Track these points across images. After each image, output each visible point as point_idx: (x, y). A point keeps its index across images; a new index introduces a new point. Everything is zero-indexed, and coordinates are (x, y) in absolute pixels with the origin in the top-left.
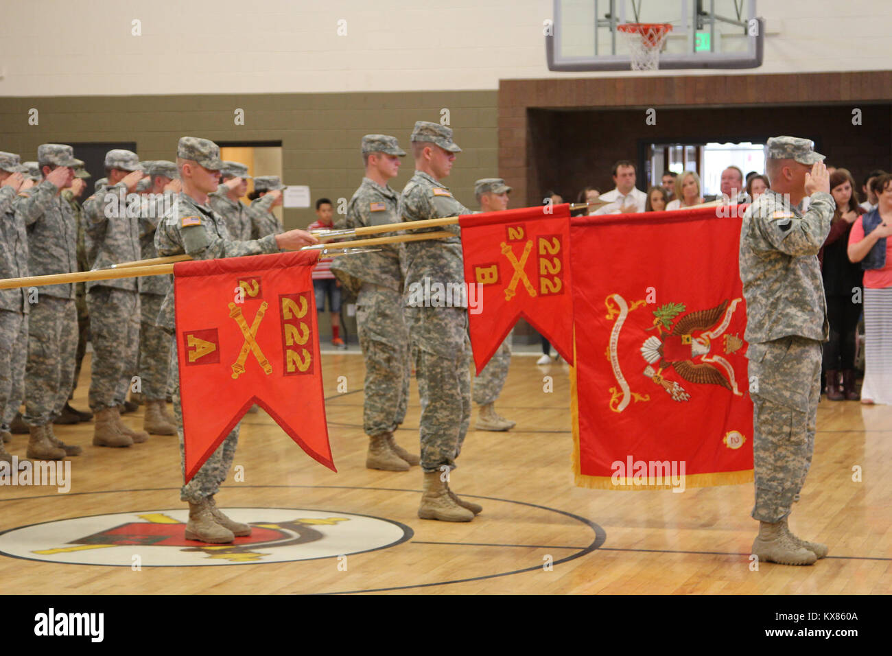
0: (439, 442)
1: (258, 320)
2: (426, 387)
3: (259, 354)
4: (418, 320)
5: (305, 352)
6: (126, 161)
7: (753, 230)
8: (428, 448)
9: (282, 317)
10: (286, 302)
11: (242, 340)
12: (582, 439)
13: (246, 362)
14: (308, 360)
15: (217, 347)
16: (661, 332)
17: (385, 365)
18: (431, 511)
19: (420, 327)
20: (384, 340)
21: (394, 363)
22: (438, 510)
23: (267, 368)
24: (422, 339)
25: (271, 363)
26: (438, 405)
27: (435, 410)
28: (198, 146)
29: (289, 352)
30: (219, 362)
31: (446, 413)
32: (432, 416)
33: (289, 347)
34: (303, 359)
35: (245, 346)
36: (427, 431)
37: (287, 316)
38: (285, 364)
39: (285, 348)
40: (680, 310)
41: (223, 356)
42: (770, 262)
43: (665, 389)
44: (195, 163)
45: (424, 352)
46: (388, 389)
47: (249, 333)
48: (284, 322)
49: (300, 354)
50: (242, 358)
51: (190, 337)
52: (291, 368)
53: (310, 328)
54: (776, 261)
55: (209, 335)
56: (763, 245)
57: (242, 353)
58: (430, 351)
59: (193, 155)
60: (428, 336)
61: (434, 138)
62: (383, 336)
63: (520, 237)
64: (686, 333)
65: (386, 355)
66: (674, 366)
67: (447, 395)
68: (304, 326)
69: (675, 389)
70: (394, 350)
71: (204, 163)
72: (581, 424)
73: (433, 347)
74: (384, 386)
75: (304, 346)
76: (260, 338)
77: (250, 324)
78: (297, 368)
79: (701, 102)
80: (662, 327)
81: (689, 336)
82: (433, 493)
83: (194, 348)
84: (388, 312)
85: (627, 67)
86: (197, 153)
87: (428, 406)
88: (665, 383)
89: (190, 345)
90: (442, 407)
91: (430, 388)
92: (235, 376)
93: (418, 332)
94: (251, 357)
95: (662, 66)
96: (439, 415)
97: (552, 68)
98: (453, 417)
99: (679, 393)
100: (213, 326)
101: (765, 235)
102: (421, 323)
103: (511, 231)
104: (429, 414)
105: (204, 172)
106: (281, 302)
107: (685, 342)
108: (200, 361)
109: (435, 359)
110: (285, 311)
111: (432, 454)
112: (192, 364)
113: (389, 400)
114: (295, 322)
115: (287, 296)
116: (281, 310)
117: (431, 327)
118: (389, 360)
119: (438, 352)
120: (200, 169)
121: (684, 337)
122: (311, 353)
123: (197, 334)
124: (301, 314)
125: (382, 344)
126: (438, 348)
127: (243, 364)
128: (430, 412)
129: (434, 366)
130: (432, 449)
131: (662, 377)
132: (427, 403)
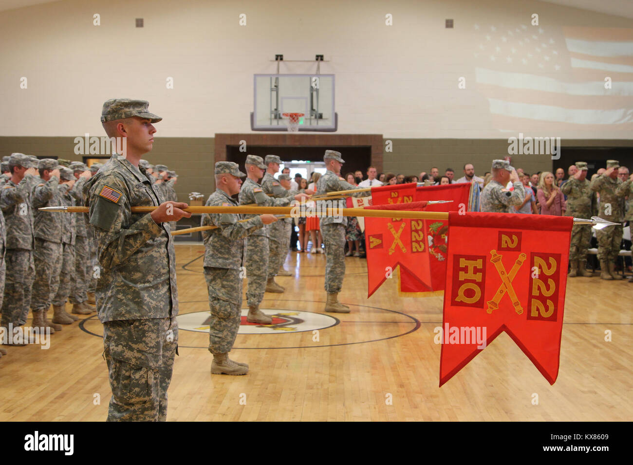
0: (337, 281)
1: (401, 230)
2: (332, 259)
3: (401, 244)
4: (329, 231)
5: (421, 243)
6: (145, 164)
7: (492, 196)
8: (332, 284)
9: (411, 228)
10: (413, 223)
11: (394, 238)
12: (401, 278)
13: (395, 248)
14: (423, 246)
15: (382, 241)
16: (432, 234)
17: (275, 250)
18: (333, 309)
19: (330, 234)
20: (276, 239)
21: (278, 249)
22: (336, 308)
23: (404, 250)
24: (331, 239)
25: (406, 248)
26: (337, 266)
27: (336, 268)
28: (256, 159)
29: (414, 244)
30: (383, 248)
31: (340, 269)
32: (334, 270)
33: (414, 241)
34: (420, 246)
35: (395, 241)
36: (332, 277)
37: (413, 228)
38: (412, 248)
39: (412, 242)
40: (441, 225)
41: (384, 246)
42: (498, 209)
43: (435, 257)
44: (255, 166)
45: (332, 244)
46: (276, 259)
47: (397, 236)
48: (412, 231)
49: (419, 244)
50: (393, 246)
51: (371, 237)
52: (414, 250)
53: (424, 233)
54: (501, 208)
55: (379, 237)
56: (496, 202)
57: (393, 243)
58: (335, 244)
59: (254, 162)
60: (333, 238)
61: (335, 157)
62: (275, 238)
63: (396, 196)
64: (443, 234)
65: (276, 246)
66: (438, 247)
67: (341, 262)
68: (420, 233)
69: (439, 256)
70: (279, 243)
71: (259, 166)
72: (401, 271)
73: (336, 242)
74: (274, 258)
75: (421, 241)
76: (401, 238)
77: (397, 232)
78: (417, 250)
79: (297, 144)
80: (433, 232)
81: (444, 235)
82: (333, 302)
83: (372, 242)
84: (277, 228)
85: (286, 130)
86: (256, 162)
87: (332, 266)
88: (435, 254)
89: (371, 241)
90: (339, 267)
91: (334, 259)
92: (390, 254)
93: (329, 236)
94: (397, 246)
95: (300, 130)
96: (337, 270)
97: (253, 129)
98: (342, 271)
99: (441, 258)
100: (381, 233)
101: (497, 198)
102: (331, 232)
103: (393, 194)
104: (333, 270)
105: (259, 170)
106: (411, 222)
107: (443, 237)
108: (375, 247)
109: (337, 247)
110: (413, 226)
111: (334, 286)
112: (372, 248)
113: (276, 264)
114: (417, 231)
115: (413, 220)
116: (411, 226)
117: (336, 234)
118: (277, 248)
119: (338, 244)
120: (257, 169)
121: (442, 235)
122: (424, 244)
123: (374, 236)
124: (419, 228)
125: (275, 241)
126: (338, 243)
127: (394, 248)
128: (333, 268)
129: (336, 250)
130: (334, 284)
131: (434, 252)
132: (332, 265)
